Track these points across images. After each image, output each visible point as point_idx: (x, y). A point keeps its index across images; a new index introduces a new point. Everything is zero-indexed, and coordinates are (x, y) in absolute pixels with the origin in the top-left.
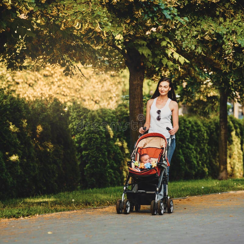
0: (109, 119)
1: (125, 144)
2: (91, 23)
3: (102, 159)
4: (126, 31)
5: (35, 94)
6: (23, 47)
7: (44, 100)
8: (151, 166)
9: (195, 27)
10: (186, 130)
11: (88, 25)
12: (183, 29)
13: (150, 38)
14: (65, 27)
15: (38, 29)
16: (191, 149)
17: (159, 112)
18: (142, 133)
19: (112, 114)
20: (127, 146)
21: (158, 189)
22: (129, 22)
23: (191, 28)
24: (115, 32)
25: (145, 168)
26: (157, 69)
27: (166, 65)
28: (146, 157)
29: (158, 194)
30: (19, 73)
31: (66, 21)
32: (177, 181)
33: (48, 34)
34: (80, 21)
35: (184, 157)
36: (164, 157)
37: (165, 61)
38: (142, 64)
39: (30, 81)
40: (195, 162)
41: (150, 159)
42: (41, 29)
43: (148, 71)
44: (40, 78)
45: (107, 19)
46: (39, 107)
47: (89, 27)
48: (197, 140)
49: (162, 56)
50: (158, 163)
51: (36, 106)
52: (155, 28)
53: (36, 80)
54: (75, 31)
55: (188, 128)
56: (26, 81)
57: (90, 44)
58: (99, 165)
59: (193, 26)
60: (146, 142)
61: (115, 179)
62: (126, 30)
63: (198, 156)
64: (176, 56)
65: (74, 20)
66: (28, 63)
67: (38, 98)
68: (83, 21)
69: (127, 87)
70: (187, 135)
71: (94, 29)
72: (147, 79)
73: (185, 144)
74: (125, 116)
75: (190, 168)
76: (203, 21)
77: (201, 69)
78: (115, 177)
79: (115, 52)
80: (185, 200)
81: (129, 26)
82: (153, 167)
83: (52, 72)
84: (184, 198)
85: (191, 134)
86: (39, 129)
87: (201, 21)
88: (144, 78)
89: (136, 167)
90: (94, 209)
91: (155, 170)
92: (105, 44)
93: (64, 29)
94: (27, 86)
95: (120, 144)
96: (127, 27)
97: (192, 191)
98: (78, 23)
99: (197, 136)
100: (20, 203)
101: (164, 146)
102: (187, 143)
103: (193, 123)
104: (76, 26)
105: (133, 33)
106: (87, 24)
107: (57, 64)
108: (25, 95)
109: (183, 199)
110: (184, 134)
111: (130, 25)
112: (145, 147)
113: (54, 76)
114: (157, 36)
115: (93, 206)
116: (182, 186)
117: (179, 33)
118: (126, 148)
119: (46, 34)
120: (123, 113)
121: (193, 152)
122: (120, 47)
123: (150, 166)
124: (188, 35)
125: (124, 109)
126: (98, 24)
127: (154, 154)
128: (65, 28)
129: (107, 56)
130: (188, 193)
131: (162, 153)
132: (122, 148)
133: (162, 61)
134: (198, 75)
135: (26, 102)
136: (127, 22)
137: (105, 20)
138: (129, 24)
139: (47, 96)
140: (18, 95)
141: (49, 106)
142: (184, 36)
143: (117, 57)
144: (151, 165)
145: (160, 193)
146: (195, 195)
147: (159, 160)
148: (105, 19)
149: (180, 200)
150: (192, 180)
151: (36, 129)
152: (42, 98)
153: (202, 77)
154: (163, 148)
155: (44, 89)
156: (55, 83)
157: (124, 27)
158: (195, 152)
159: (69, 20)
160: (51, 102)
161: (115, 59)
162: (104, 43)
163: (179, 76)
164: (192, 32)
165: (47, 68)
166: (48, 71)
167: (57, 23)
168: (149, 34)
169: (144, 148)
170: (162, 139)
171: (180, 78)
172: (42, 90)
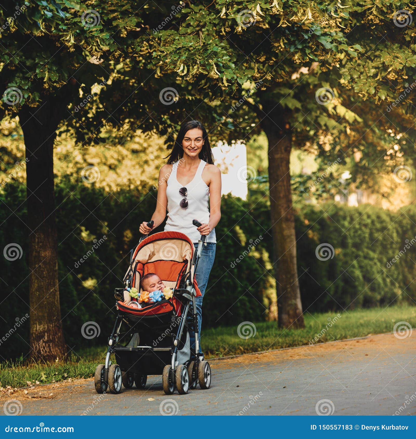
0: (237, 216)
1: (266, 256)
2: (202, 65)
3: (230, 280)
4: (259, 75)
5: (119, 181)
6: (98, 108)
7: (134, 190)
8: (163, 297)
9: (372, 61)
10: (363, 228)
11: (198, 68)
12: (352, 65)
13: (298, 84)
14: (163, 72)
15: (120, 77)
16: (372, 259)
17: (183, 191)
18: (146, 233)
19: (242, 208)
20: (270, 257)
21: (176, 342)
22: (264, 60)
23: (366, 62)
24: (241, 78)
25: (152, 301)
26: (312, 133)
27: (325, 125)
28: (154, 279)
29: (176, 353)
30: (93, 149)
31: (163, 64)
32: (352, 310)
33: (136, 85)
34: (185, 62)
35: (362, 272)
36: (189, 278)
37: (324, 120)
38: (287, 126)
39: (111, 161)
40: (380, 280)
41: (160, 282)
42: (124, 78)
43: (297, 137)
44: (127, 156)
45: (228, 57)
46: (126, 201)
47: (200, 71)
48: (382, 244)
49: (318, 112)
50: (176, 291)
51: (121, 199)
52: (305, 67)
53: (120, 158)
54: (178, 78)
55: (366, 226)
56: (104, 160)
57: (202, 98)
58: (224, 290)
59: (368, 60)
60: (152, 250)
61: (251, 311)
62: (260, 73)
63: (385, 270)
64: (342, 111)
65: (175, 61)
66: (106, 132)
67: (124, 188)
68: (190, 62)
69: (265, 164)
70: (365, 237)
71: (208, 75)
72: (295, 149)
73: (363, 252)
74: (263, 209)
75: (373, 289)
76: (385, 51)
77: (382, 130)
78: (252, 308)
79: (244, 110)
80: (366, 340)
81: (264, 66)
82: (167, 298)
83: (145, 145)
84: (363, 337)
85: (371, 234)
86: (128, 236)
87: (381, 51)
88: (291, 148)
89: (132, 299)
90: (219, 359)
91: (169, 305)
92: (225, 98)
93: (160, 76)
94: (106, 168)
95: (257, 255)
96: (262, 67)
97: (376, 326)
98: (182, 65)
99: (381, 238)
100: (102, 353)
101: (188, 258)
102: (365, 250)
103: (374, 217)
104: (179, 71)
105: (271, 78)
106: (196, 67)
107: (153, 132)
108: (104, 184)
109: (363, 339)
110: (360, 236)
111: (266, 65)
112: (153, 260)
113: (148, 151)
114: (310, 81)
115: (217, 354)
116: (360, 319)
117: (347, 72)
118: (268, 261)
119: (133, 85)
120: (260, 206)
121: (375, 264)
122: (251, 100)
123: (161, 297)
124: (362, 73)
125: (261, 199)
126: (214, 66)
127: (170, 273)
128: (162, 74)
129: (231, 116)
130: (370, 329)
131: (183, 271)
132: (261, 261)
133: (319, 119)
134: (379, 140)
135: (105, 194)
136: (260, 60)
137: (225, 60)
138: (264, 63)
139: (138, 183)
140: (93, 184)
141: (142, 199)
142: (355, 76)
143: (246, 117)
144: (162, 294)
145: (182, 351)
146: (381, 332)
147: (178, 285)
148: (224, 58)
149: (358, 342)
150: (376, 309)
151: (123, 236)
152: (129, 186)
153: (385, 142)
154: (186, 261)
155: (133, 172)
156: (151, 163)
157: (256, 68)
158: (379, 264)
159: (168, 61)
160: (144, 193)
161: (244, 119)
162: (224, 95)
163: (348, 143)
164: (367, 69)
165: (137, 139)
166: (138, 143)
167: (149, 66)
168: (297, 78)
169: (149, 261)
170: (184, 243)
171: (349, 146)
172: (129, 173)
